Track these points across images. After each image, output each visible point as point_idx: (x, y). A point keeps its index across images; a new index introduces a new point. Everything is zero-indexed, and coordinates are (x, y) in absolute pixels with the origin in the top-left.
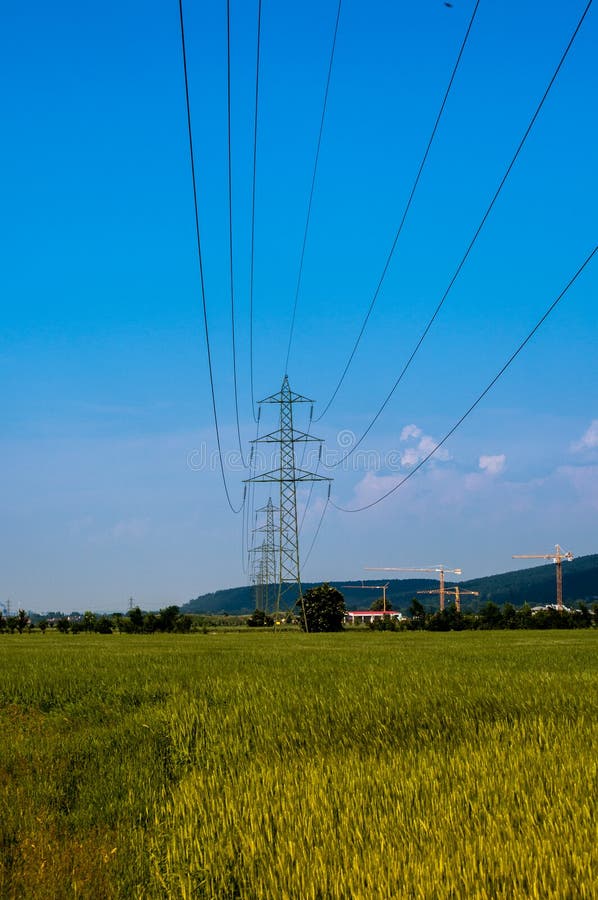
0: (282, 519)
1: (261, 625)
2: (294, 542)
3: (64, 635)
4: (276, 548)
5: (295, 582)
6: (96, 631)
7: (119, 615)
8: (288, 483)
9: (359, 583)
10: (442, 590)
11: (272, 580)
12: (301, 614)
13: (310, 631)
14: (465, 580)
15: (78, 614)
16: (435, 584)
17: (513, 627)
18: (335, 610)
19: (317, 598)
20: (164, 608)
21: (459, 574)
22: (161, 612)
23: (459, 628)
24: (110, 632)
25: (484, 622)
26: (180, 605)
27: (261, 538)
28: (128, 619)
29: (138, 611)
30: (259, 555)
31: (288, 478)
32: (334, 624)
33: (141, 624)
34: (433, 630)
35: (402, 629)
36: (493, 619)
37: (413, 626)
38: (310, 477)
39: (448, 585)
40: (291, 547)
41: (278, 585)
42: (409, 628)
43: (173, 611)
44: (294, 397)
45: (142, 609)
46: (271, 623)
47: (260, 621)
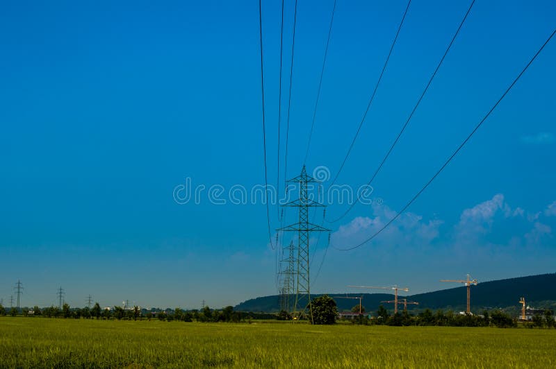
0: (299, 255)
1: (285, 319)
2: (307, 269)
3: (162, 322)
4: (295, 272)
5: (307, 293)
6: (182, 320)
7: (197, 310)
8: (304, 232)
9: (345, 295)
10: (396, 301)
11: (291, 292)
12: (310, 313)
13: (315, 324)
14: (410, 295)
15: (170, 310)
16: (392, 297)
17: (440, 324)
18: (331, 311)
19: (319, 304)
20: (225, 307)
21: (406, 292)
22: (223, 310)
23: (408, 324)
24: (191, 321)
25: (423, 321)
26: (234, 306)
27: (285, 266)
28: (203, 314)
29: (208, 309)
30: (284, 276)
31: (304, 229)
32: (330, 320)
33: (211, 316)
34: (391, 325)
35: (372, 324)
36: (429, 320)
37: (379, 323)
38: (317, 229)
39: (400, 298)
40: (305, 272)
41: (295, 295)
42: (377, 324)
43: (229, 309)
44: (308, 179)
45: (210, 308)
46: (290, 318)
47: (285, 317)
